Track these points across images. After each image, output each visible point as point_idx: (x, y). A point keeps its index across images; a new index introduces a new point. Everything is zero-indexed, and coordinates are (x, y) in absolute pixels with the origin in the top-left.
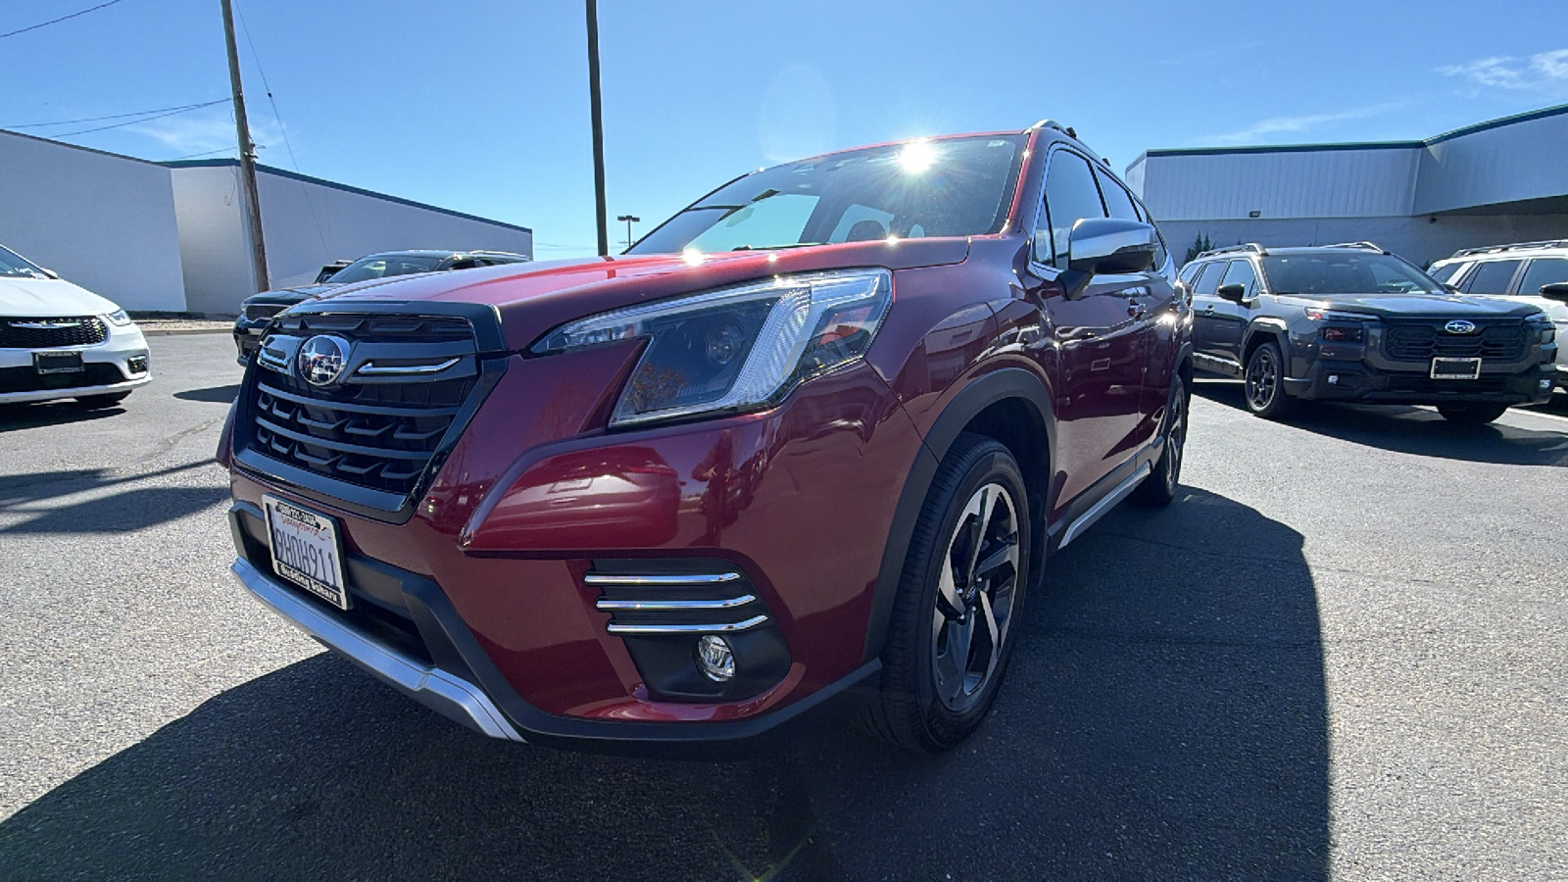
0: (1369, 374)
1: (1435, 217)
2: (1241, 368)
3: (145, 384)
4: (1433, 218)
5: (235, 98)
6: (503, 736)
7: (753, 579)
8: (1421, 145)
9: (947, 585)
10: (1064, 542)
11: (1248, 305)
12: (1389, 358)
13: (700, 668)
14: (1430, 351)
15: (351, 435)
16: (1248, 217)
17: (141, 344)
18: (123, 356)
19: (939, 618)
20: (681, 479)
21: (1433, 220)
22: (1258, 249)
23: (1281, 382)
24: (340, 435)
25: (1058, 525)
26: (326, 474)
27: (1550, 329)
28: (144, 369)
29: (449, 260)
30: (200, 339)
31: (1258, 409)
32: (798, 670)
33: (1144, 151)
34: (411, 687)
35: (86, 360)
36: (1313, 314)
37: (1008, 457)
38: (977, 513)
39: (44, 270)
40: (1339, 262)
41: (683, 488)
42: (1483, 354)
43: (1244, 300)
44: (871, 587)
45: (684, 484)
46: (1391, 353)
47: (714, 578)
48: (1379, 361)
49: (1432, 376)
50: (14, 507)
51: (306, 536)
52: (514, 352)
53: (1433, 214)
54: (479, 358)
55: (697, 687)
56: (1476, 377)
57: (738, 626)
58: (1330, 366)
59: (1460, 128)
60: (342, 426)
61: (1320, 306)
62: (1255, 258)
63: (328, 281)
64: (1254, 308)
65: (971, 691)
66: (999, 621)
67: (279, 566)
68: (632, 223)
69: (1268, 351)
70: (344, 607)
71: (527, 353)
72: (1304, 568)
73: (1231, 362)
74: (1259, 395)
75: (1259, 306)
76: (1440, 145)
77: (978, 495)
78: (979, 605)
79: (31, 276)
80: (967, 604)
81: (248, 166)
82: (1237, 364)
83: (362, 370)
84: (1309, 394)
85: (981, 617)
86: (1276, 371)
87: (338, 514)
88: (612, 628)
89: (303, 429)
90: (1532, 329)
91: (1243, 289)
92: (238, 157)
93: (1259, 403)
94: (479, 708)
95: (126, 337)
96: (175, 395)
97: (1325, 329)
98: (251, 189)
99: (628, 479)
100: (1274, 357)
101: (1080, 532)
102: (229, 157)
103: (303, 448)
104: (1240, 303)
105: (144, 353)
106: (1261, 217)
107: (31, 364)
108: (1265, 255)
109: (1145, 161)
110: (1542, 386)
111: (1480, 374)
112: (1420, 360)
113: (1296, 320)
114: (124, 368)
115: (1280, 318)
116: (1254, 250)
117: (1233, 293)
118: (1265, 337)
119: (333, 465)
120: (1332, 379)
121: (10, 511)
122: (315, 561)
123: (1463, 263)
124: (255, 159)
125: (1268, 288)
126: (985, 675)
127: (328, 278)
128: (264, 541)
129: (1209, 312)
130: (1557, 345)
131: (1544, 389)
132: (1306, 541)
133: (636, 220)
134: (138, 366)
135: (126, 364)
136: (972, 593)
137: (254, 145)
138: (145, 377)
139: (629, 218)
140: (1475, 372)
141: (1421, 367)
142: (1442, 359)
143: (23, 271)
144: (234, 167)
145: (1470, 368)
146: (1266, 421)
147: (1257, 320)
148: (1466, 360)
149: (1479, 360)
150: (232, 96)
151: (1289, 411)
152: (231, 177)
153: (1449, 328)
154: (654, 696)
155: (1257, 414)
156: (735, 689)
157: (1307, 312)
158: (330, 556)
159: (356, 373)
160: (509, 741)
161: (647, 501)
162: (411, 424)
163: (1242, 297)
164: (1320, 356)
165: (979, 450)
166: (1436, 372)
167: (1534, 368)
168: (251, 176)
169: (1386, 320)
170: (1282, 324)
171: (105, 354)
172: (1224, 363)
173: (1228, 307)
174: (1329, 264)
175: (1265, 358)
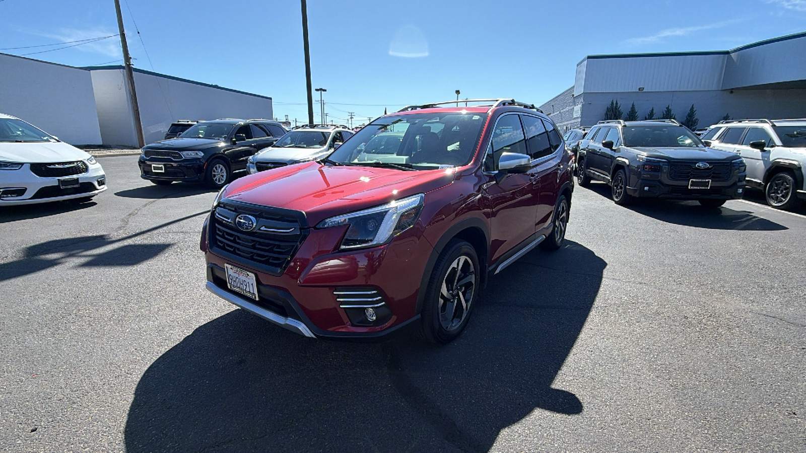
0: (662, 186)
1: (733, 91)
2: (611, 180)
3: (103, 191)
4: (732, 91)
5: (121, 34)
6: (310, 336)
7: (381, 292)
8: (727, 53)
9: (444, 290)
10: (497, 272)
11: (615, 150)
12: (671, 178)
13: (366, 317)
14: (689, 176)
15: (257, 248)
16: (638, 91)
17: (102, 173)
18: (95, 179)
19: (441, 301)
20: (358, 260)
21: (732, 92)
22: (622, 123)
23: (625, 188)
24: (254, 247)
25: (493, 266)
26: (250, 259)
27: (743, 166)
28: (103, 184)
29: (238, 125)
30: (112, 160)
31: (616, 200)
32: (394, 318)
33: (586, 56)
34: (282, 323)
35: (80, 181)
36: (640, 158)
37: (470, 247)
38: (456, 266)
39: (54, 137)
40: (658, 130)
41: (359, 263)
42: (712, 178)
43: (614, 148)
44: (417, 290)
45: (359, 262)
46: (671, 177)
47: (369, 293)
48: (666, 180)
49: (689, 188)
50: (81, 254)
51: (242, 277)
52: (311, 227)
53: (733, 89)
54: (301, 229)
55: (364, 322)
56: (709, 188)
57: (376, 305)
58: (646, 182)
59: (748, 44)
60: (254, 245)
61: (643, 154)
62: (620, 127)
63: (180, 136)
64: (618, 152)
65: (455, 326)
66: (467, 301)
67: (230, 286)
68: (322, 92)
69: (621, 173)
70: (257, 299)
71: (315, 227)
72: (601, 278)
73: (606, 177)
74: (617, 194)
75: (619, 152)
76: (737, 53)
77: (456, 261)
78: (459, 296)
79: (50, 141)
80: (454, 296)
81: (129, 69)
82: (609, 178)
83: (262, 229)
84: (636, 195)
85: (459, 299)
86: (624, 183)
87: (255, 272)
88: (341, 306)
89: (238, 244)
90: (734, 166)
91: (613, 143)
92: (124, 65)
93: (617, 197)
94: (303, 328)
95: (96, 170)
96: (115, 194)
97: (644, 165)
98: (131, 82)
99: (340, 260)
100: (623, 176)
101: (504, 268)
102: (119, 65)
103: (238, 249)
104: (612, 150)
105: (103, 176)
106: (644, 91)
107: (57, 184)
108: (625, 126)
109: (586, 62)
110: (739, 192)
111: (710, 187)
112: (685, 180)
113: (633, 159)
114: (96, 184)
115: (626, 159)
116: (620, 123)
117: (609, 145)
118: (620, 167)
119: (252, 256)
120: (646, 188)
121: (80, 256)
122: (246, 285)
123: (721, 127)
124: (132, 66)
125: (624, 144)
126: (461, 319)
127: (180, 134)
128: (224, 278)
129: (599, 152)
130: (747, 173)
131: (740, 193)
132: (608, 267)
133: (325, 90)
134: (101, 183)
135: (97, 183)
136: (455, 292)
137: (131, 58)
138: (104, 187)
139: (321, 90)
140: (708, 186)
141: (683, 183)
142: (694, 180)
143: (45, 138)
144: (122, 70)
145: (706, 184)
146: (620, 206)
147: (618, 159)
148: (704, 180)
149: (710, 180)
150: (119, 34)
151: (628, 202)
152: (120, 75)
153: (698, 166)
154: (353, 325)
155: (616, 203)
156: (376, 323)
157: (637, 156)
158: (252, 284)
159: (259, 229)
160: (312, 338)
161: (347, 267)
162: (279, 247)
163: (612, 147)
164: (642, 178)
165: (457, 245)
166: (691, 186)
167: (735, 184)
168: (131, 74)
169: (671, 162)
170: (627, 161)
171: (86, 178)
172: (604, 177)
173: (607, 151)
174: (653, 131)
175: (620, 177)
